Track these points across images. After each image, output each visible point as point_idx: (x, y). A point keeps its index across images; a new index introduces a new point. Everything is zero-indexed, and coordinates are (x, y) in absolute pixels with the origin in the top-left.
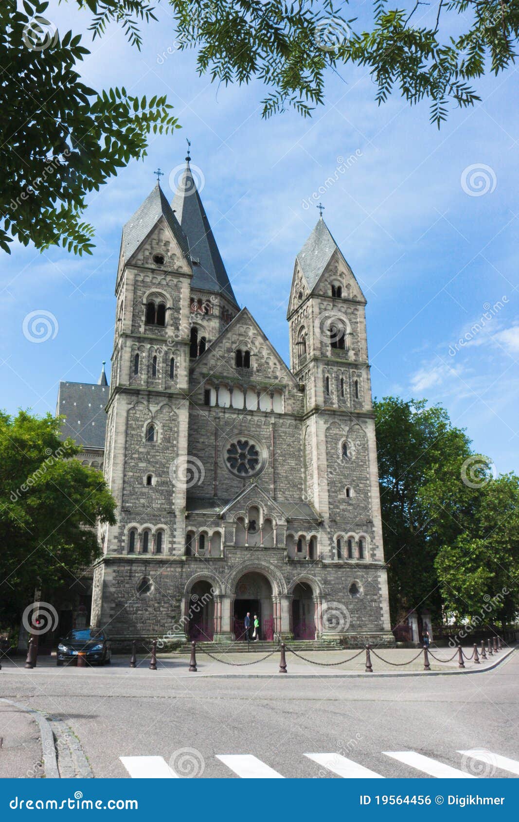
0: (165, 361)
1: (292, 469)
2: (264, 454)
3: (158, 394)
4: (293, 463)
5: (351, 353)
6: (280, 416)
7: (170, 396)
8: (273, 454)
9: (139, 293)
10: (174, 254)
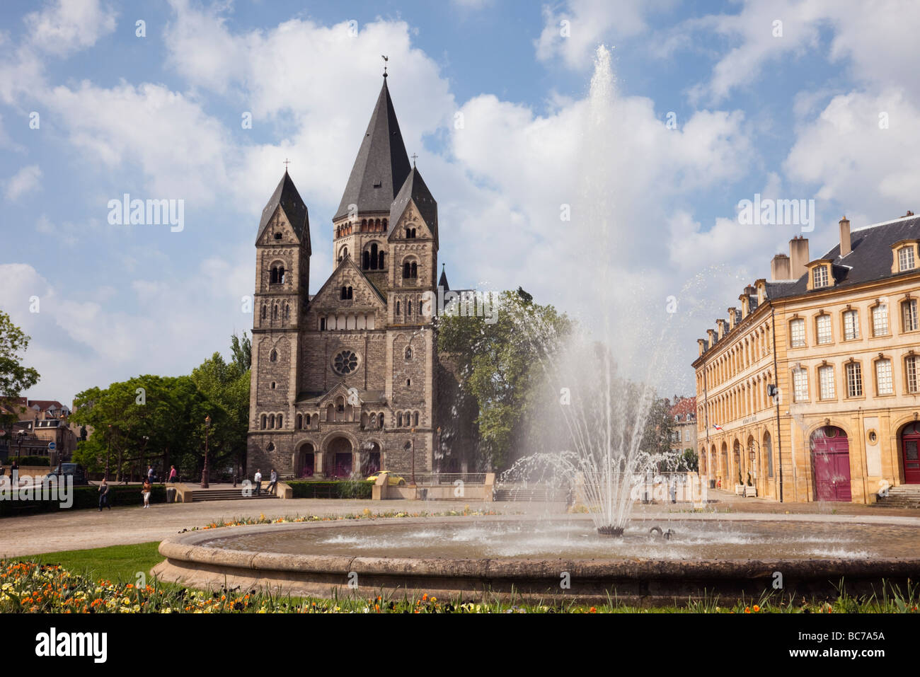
0: (282, 308)
1: (379, 367)
2: (360, 360)
3: (278, 331)
4: (380, 363)
5: (419, 280)
6: (371, 331)
7: (285, 331)
8: (366, 359)
9: (265, 264)
10: (288, 231)
